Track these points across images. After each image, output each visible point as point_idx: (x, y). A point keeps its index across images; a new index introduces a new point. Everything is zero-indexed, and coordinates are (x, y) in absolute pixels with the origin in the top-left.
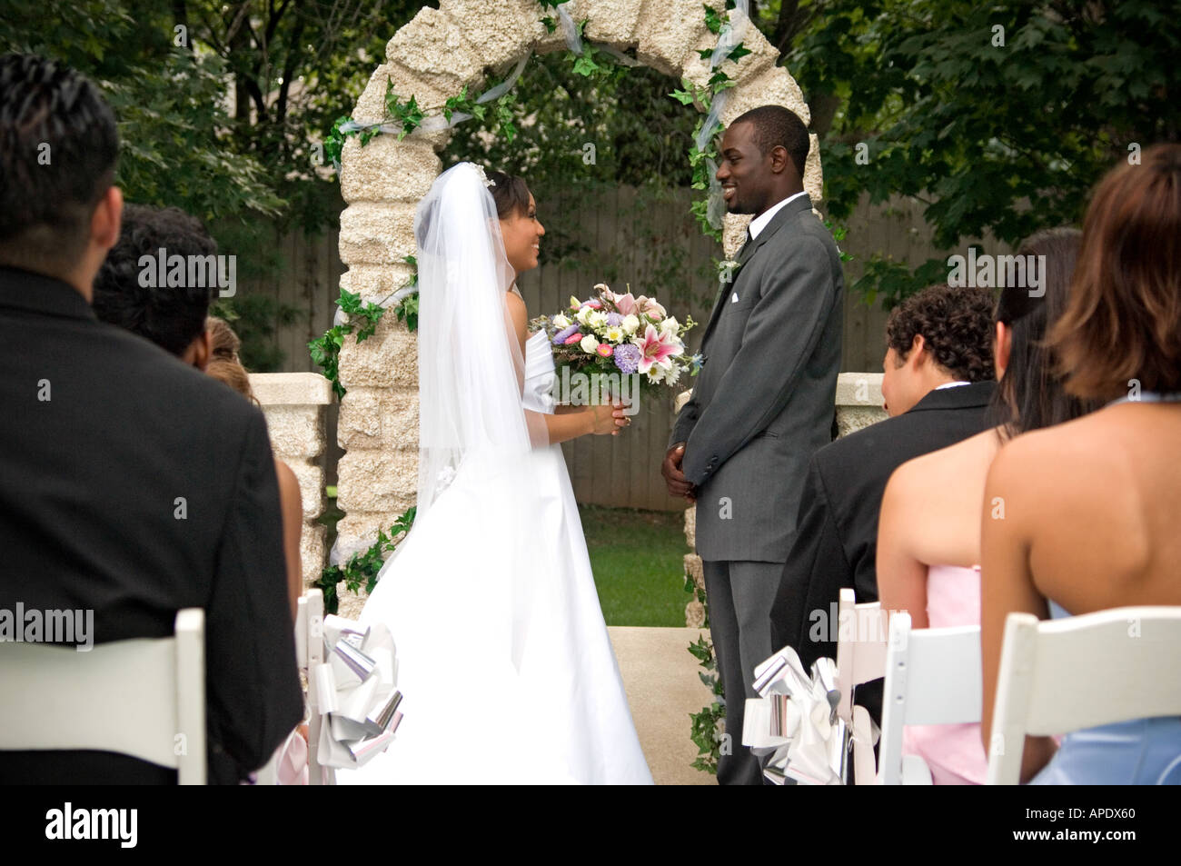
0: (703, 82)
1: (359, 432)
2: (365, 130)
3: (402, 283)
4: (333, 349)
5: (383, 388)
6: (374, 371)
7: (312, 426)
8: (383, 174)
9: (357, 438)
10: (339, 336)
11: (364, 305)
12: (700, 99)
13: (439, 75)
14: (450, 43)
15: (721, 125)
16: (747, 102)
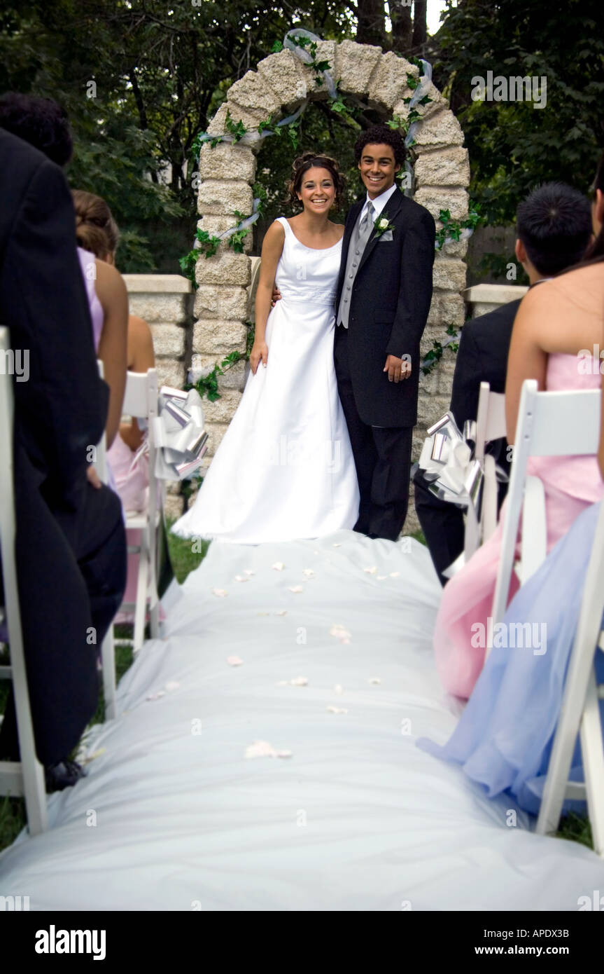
0: (405, 117)
1: (206, 309)
2: (214, 139)
3: (231, 226)
4: (192, 263)
5: (220, 284)
6: (215, 275)
7: (179, 305)
8: (223, 165)
9: (204, 312)
10: (196, 255)
11: (210, 238)
12: (402, 126)
13: (256, 109)
14: (263, 91)
15: (414, 142)
16: (430, 129)
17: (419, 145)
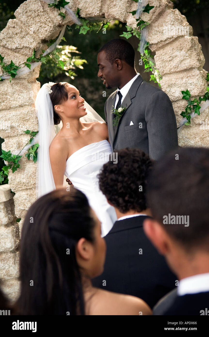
0: (135, 26)
3: (27, 142)
5: (29, 189)
6: (24, 183)
8: (8, 97)
10: (7, 170)
11: (13, 155)
13: (22, 49)
14: (23, 33)
15: (148, 43)
16: (158, 30)
17: (152, 44)
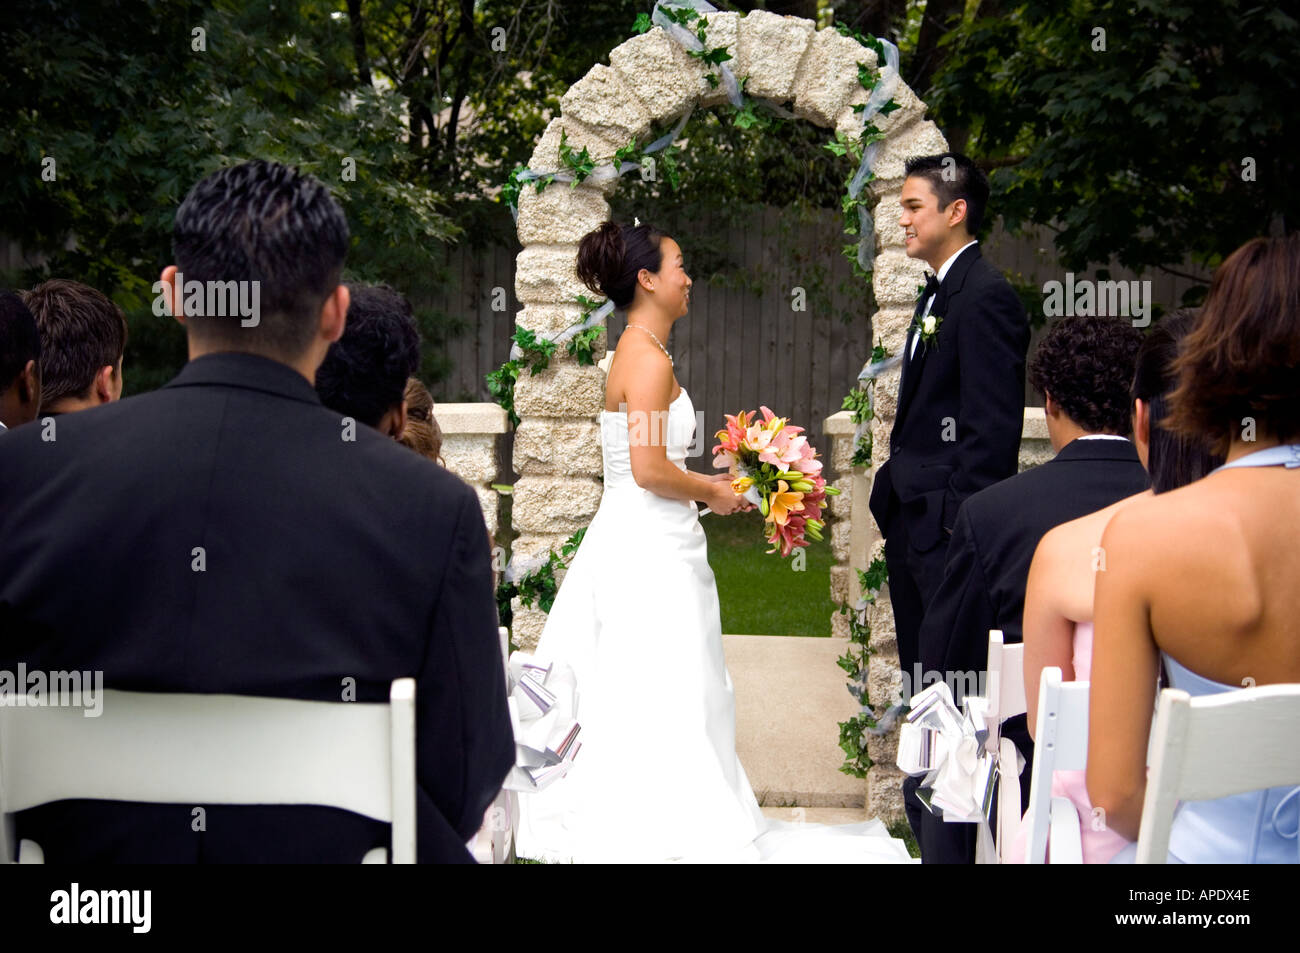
0: (856, 134)
1: (533, 459)
2: (541, 178)
3: (573, 320)
4: (509, 381)
5: (555, 418)
6: (547, 403)
7: (489, 453)
8: (557, 220)
9: (530, 464)
10: (515, 369)
11: (539, 341)
12: (852, 150)
13: (609, 128)
14: (620, 98)
15: (872, 175)
16: (897, 153)
17: (880, 179)
